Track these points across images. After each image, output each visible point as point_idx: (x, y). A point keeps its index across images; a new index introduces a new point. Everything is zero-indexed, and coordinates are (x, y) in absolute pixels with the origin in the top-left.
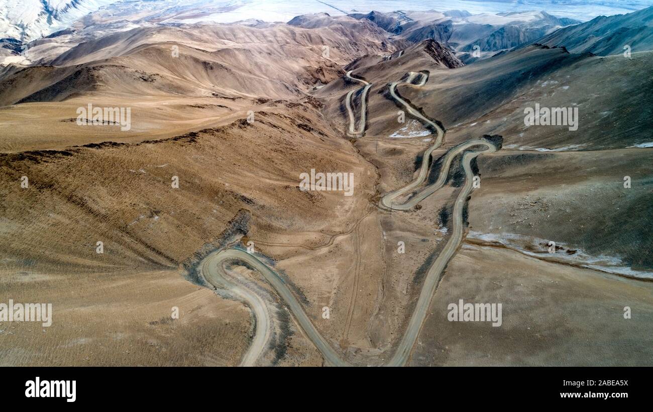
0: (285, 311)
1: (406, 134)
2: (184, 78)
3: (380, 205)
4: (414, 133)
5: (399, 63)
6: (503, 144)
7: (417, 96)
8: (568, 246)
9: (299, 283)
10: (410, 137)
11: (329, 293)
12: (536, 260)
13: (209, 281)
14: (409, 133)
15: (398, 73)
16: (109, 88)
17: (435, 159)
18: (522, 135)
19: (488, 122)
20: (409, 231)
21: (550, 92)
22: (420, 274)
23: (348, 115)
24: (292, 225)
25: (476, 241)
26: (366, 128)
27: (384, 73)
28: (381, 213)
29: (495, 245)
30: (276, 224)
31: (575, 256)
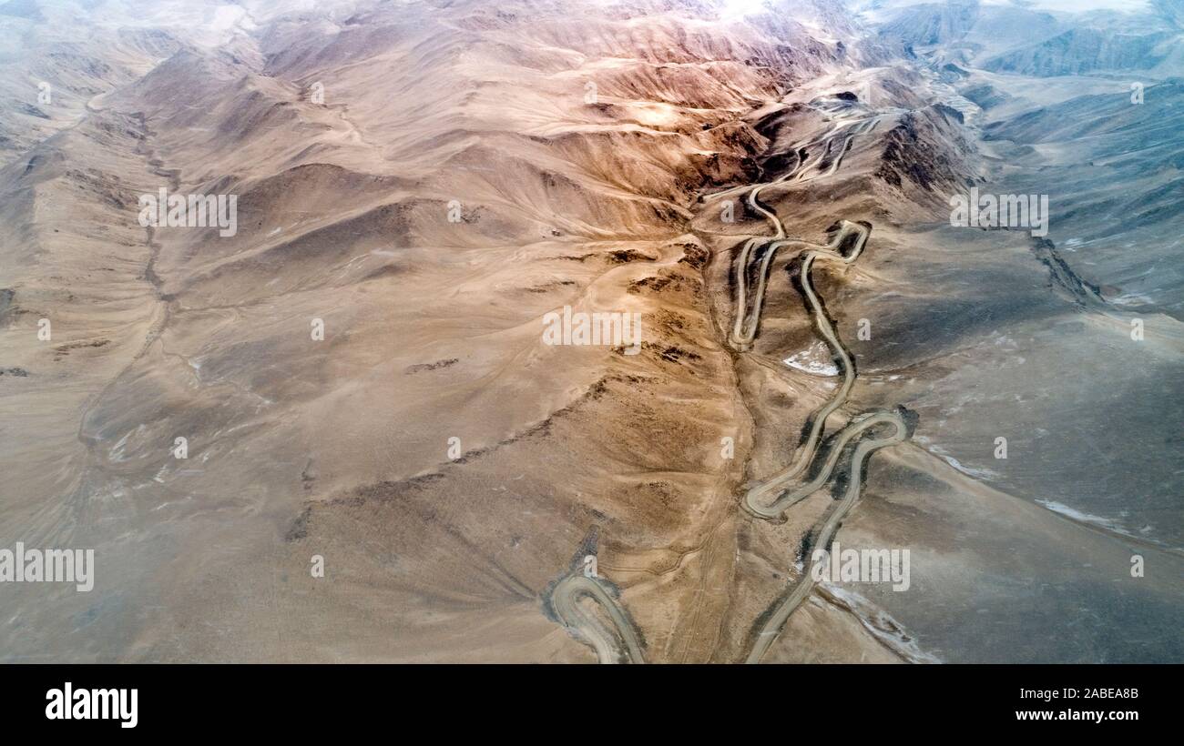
0: (625, 656)
1: (806, 363)
2: (515, 202)
3: (743, 504)
4: (816, 365)
5: (832, 197)
6: (916, 430)
7: (835, 296)
8: (906, 631)
9: (640, 621)
10: (810, 371)
11: (667, 633)
12: (871, 638)
13: (561, 615)
14: (812, 363)
15: (825, 216)
16: (425, 240)
17: (827, 434)
18: (942, 423)
19: (912, 382)
20: (764, 557)
21: (1002, 360)
22: (760, 623)
23: (738, 297)
24: (641, 540)
25: (827, 594)
26: (757, 335)
27: (806, 208)
28: (742, 516)
29: (843, 607)
30: (625, 541)
31: (907, 644)
